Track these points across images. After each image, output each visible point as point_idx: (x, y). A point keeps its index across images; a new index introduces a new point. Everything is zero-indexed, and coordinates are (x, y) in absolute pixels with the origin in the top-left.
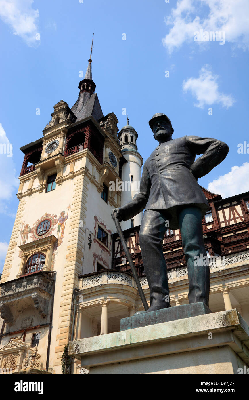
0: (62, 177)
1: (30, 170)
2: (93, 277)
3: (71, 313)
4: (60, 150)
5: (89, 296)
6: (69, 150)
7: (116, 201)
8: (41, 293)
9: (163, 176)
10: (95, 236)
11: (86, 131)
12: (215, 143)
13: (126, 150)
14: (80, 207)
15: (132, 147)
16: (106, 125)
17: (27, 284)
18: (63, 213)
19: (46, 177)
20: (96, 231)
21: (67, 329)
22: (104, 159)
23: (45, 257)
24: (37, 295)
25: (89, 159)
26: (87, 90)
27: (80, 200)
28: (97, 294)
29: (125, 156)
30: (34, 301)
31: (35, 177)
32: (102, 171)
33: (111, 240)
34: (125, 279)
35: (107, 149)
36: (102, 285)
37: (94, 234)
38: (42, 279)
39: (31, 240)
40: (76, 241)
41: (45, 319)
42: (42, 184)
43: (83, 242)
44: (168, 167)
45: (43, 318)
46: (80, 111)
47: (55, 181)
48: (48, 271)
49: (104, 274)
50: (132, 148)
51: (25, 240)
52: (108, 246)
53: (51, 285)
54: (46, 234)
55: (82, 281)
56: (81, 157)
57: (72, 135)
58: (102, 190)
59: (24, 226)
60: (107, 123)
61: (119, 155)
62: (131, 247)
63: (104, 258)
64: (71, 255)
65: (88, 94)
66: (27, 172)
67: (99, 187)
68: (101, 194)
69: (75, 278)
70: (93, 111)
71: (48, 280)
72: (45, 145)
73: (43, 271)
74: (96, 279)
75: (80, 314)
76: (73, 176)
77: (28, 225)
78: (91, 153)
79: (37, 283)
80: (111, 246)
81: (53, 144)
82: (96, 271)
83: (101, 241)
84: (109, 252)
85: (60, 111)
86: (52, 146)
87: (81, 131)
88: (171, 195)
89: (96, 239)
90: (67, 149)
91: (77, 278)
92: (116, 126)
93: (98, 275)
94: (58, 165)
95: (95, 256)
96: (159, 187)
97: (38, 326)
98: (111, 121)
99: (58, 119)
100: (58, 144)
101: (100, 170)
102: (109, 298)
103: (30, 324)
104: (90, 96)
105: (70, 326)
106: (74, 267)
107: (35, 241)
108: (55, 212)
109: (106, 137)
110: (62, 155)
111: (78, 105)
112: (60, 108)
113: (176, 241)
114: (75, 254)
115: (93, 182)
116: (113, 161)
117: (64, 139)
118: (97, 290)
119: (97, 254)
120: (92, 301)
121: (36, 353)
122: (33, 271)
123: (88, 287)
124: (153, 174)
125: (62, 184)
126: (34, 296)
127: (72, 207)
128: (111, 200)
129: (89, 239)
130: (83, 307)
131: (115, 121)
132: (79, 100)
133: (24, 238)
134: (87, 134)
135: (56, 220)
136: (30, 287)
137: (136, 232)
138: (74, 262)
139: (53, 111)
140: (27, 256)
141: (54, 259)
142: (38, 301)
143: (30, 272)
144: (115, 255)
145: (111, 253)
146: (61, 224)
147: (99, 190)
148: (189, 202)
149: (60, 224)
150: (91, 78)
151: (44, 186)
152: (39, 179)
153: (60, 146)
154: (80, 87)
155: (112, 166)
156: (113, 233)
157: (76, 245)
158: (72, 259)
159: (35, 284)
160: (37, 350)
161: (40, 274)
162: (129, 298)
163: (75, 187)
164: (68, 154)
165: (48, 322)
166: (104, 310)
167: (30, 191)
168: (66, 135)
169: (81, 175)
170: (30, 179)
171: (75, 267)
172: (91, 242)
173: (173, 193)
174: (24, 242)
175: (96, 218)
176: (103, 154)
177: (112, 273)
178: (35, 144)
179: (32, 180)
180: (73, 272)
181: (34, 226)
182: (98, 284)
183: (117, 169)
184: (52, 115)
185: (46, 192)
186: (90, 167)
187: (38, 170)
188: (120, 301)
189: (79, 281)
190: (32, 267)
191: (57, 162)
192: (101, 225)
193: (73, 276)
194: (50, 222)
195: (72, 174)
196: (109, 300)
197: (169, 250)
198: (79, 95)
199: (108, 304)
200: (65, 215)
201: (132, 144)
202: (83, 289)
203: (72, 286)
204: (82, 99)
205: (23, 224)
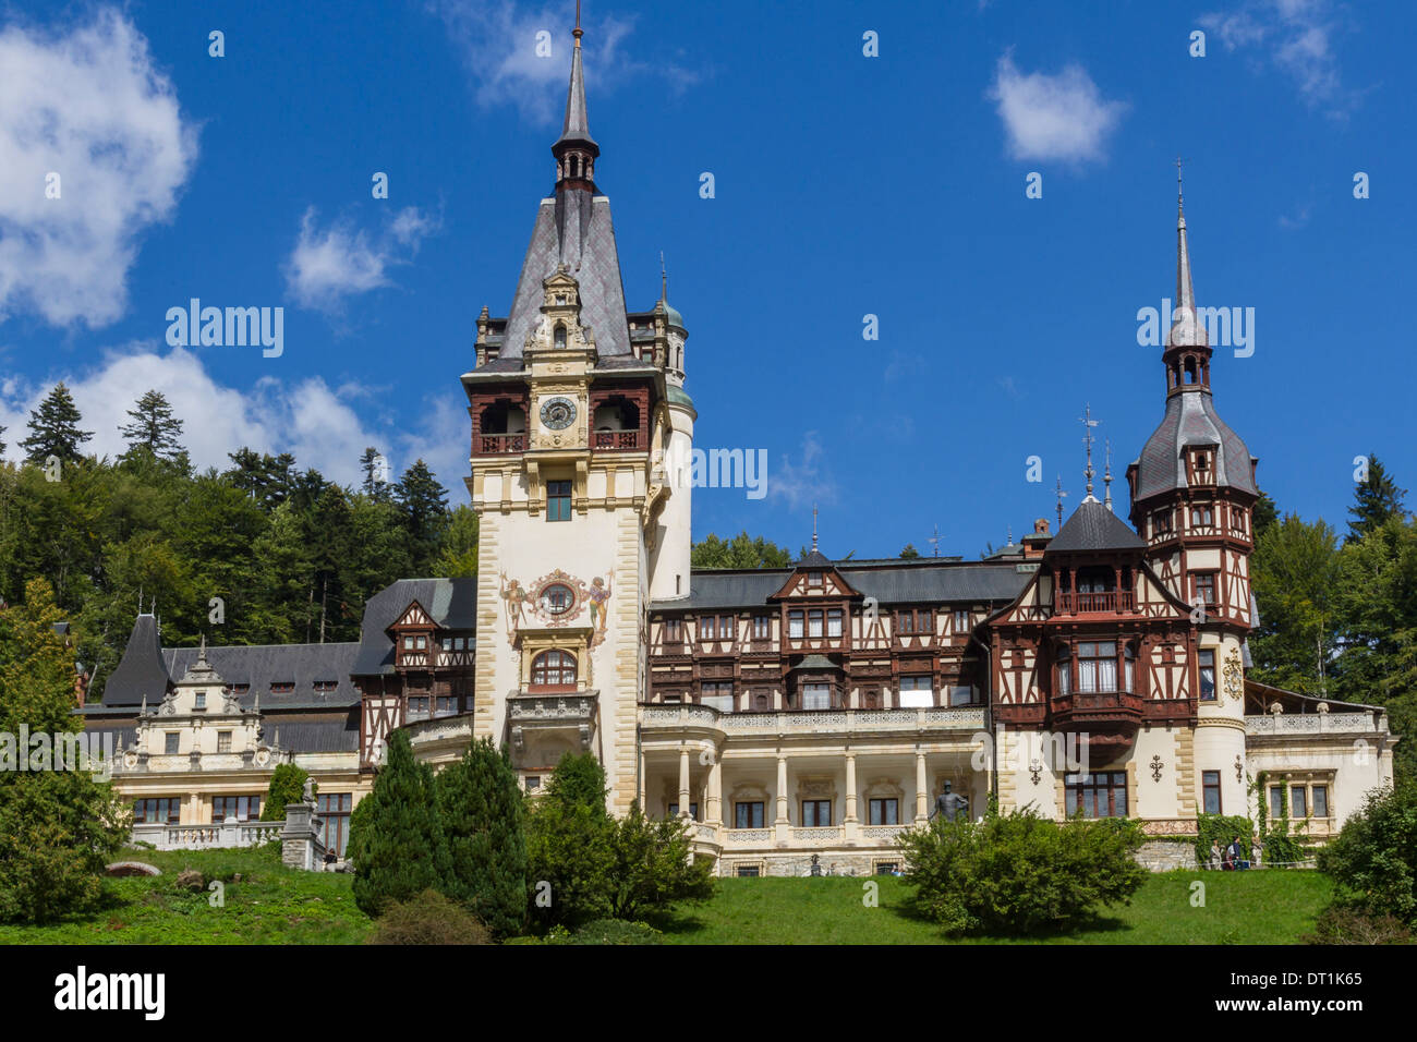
0: (584, 500)
1: (496, 446)
2: (662, 707)
3: (635, 757)
4: (583, 434)
6: (598, 437)
11: (638, 400)
14: (636, 580)
18: (598, 582)
19: (544, 482)
21: (632, 777)
23: (578, 662)
24: (588, 727)
28: (674, 735)
30: (582, 736)
31: (514, 471)
34: (710, 718)
36: (683, 725)
40: (635, 646)
42: (538, 499)
47: (570, 499)
48: (589, 692)
49: (683, 708)
51: (516, 612)
54: (568, 615)
56: (632, 467)
57: (598, 397)
59: (506, 584)
62: (686, 641)
64: (627, 668)
65: (587, 197)
66: (489, 452)
72: (538, 398)
74: (668, 712)
75: (644, 761)
77: (514, 585)
79: (587, 711)
81: (560, 404)
86: (558, 412)
87: (626, 394)
90: (593, 429)
91: (637, 704)
93: (673, 707)
94: (581, 469)
99: (558, 328)
100: (575, 412)
104: (592, 203)
106: (634, 689)
107: (554, 629)
108: (581, 575)
110: (591, 451)
111: (562, 231)
112: (559, 291)
113: (773, 653)
114: (634, 667)
117: (586, 402)
120: (666, 744)
123: (656, 722)
125: (587, 514)
126: (583, 730)
130: (648, 749)
133: (513, 609)
134: (643, 409)
136: (571, 713)
137: (699, 617)
138: (634, 682)
140: (532, 650)
141: (593, 667)
142: (587, 736)
144: (652, 648)
146: (598, 605)
149: (594, 602)
151: (542, 505)
152: (530, 485)
153: (580, 420)
158: (629, 675)
159: (584, 711)
166: (685, 760)
167: (506, 505)
169: (632, 509)
170: (498, 473)
178: (505, 380)
179: (502, 477)
185: (549, 519)
187: (533, 467)
190: (549, 672)
191: (579, 465)
194: (570, 592)
195: (613, 503)
196: (693, 747)
197: (757, 663)
199: (690, 753)
200: (605, 588)
202: (648, 724)
203: (633, 718)
205: (504, 577)
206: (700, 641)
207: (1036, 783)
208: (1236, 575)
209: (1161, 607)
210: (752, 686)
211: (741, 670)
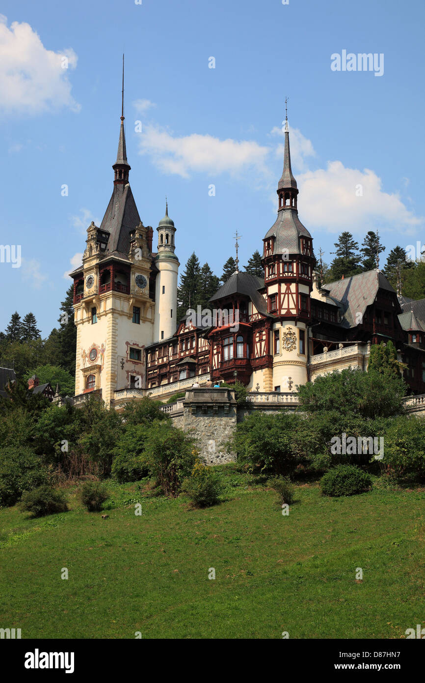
0: (100, 313)
4: (96, 286)
6: (101, 289)
7: (149, 316)
10: (127, 358)
11: (110, 270)
13: (158, 258)
18: (103, 345)
19: (90, 310)
20: (128, 353)
22: (131, 288)
23: (95, 378)
25: (115, 297)
26: (120, 181)
31: (83, 308)
32: (130, 300)
33: (144, 354)
35: (134, 274)
37: (126, 356)
39: (87, 365)
42: (89, 316)
43: (116, 366)
47: (96, 315)
48: (97, 389)
50: (166, 251)
51: (84, 362)
52: (142, 360)
54: (95, 362)
55: (116, 394)
56: (109, 298)
58: (132, 316)
59: (82, 351)
62: (156, 359)
63: (138, 370)
65: (121, 187)
66: (78, 301)
67: (129, 314)
68: (132, 319)
69: (111, 393)
72: (85, 277)
73: (94, 389)
76: (106, 314)
77: (84, 351)
80: (144, 358)
81: (90, 278)
83: (133, 359)
85: (91, 239)
86: (90, 281)
87: (108, 269)
90: (100, 286)
91: (113, 392)
94: (95, 304)
95: (128, 372)
99: (91, 249)
100: (94, 279)
101: (128, 299)
107: (89, 366)
108: (98, 343)
110: (97, 295)
112: (91, 234)
113: (177, 359)
115: (123, 314)
116: (141, 282)
117: (97, 275)
119: (130, 370)
122: (90, 390)
125: (100, 319)
127: (107, 341)
128: (144, 317)
129: (121, 363)
134: (111, 273)
135: (100, 350)
137: (158, 349)
138: (110, 383)
140: (86, 378)
141: (100, 380)
143: (87, 390)
144: (148, 365)
145: (144, 364)
147: (129, 317)
149: (102, 353)
151: (90, 318)
152: (86, 310)
153: (95, 282)
154: (114, 174)
156: (145, 348)
157: (110, 372)
163: (108, 323)
164: (101, 291)
167: (82, 320)
168: (98, 270)
169: (111, 313)
170: (80, 308)
171: (111, 387)
172: (123, 363)
174: (84, 364)
175: (127, 343)
176: (130, 283)
178: (78, 273)
181: (89, 352)
183: (147, 288)
184: (87, 243)
186: (117, 303)
187: (84, 305)
189: (114, 394)
190: (90, 384)
191: (94, 301)
192: (133, 346)
193: (109, 392)
194: (96, 351)
195: (105, 312)
197: (174, 364)
200: (104, 347)
201: (166, 245)
202: (117, 399)
205: (82, 349)
206: (159, 358)
208: (288, 294)
209: (256, 315)
211: (170, 368)
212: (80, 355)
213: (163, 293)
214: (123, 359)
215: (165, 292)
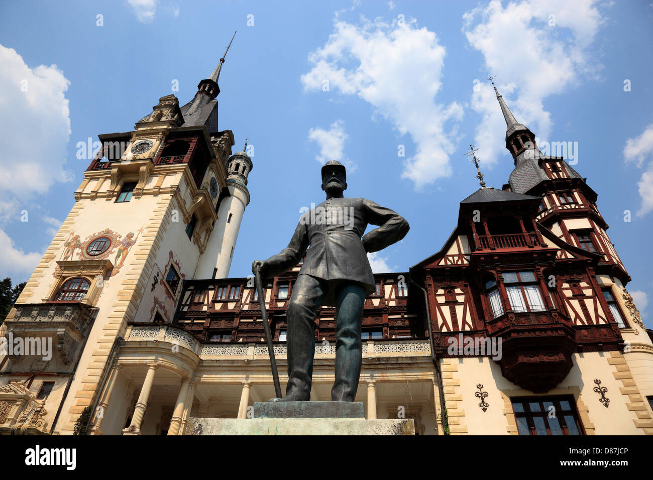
0: (143, 190)
1: (103, 167)
2: (147, 328)
3: (105, 368)
4: (151, 155)
5: (136, 350)
6: (162, 159)
7: (202, 240)
8: (71, 331)
9: (331, 239)
10: (163, 276)
11: (191, 142)
12: (396, 218)
13: (233, 181)
14: (155, 234)
15: (241, 179)
16: (218, 142)
17: (55, 314)
18: (130, 236)
19: (122, 182)
20: (166, 270)
21: (94, 386)
22: (203, 183)
23: (90, 286)
24: (65, 331)
25: (186, 178)
26: (208, 93)
27: (159, 225)
28: (147, 350)
29: (230, 188)
30: (59, 339)
31: (107, 178)
32: (196, 197)
33: (182, 288)
34: (187, 341)
35: (211, 172)
36: (157, 341)
37: (163, 273)
38: (77, 313)
39: (76, 258)
40: (138, 276)
41: (67, 367)
42: (114, 190)
43: (147, 279)
44: (339, 229)
45: (64, 364)
46: (190, 115)
47: (132, 191)
48: (89, 304)
49: (163, 328)
50: (240, 181)
51: (68, 255)
52: (176, 294)
53: (88, 324)
54: (100, 256)
55: (131, 329)
56: (176, 172)
57: (172, 141)
58: (190, 222)
59: (72, 237)
60: (220, 141)
61: (223, 184)
62: (206, 302)
63: (167, 308)
64: (126, 293)
65: (207, 98)
66: (98, 168)
67: (187, 216)
68: (186, 225)
69: (122, 324)
70: (207, 120)
71: (85, 317)
72: (134, 142)
73: (82, 302)
74: (150, 331)
75: (117, 371)
76: (157, 192)
77: (78, 237)
78: (190, 170)
79: (70, 317)
80: (180, 294)
81: (144, 143)
82: (152, 321)
83: (169, 284)
84: (175, 302)
85: (166, 106)
86: (142, 147)
87: (186, 139)
88: (336, 264)
89: (164, 280)
90: (161, 156)
91: (126, 324)
92: (230, 148)
93: (155, 327)
94: (143, 172)
95: (156, 301)
96: (322, 251)
97: (55, 374)
98: (226, 140)
99: (160, 116)
100: (152, 146)
101: (194, 196)
102: (161, 361)
103: (43, 367)
104: (209, 102)
105: (98, 384)
106: (125, 309)
107: (82, 261)
108: (121, 231)
109: (215, 157)
110: (152, 162)
111: (190, 107)
112: (167, 103)
114: (132, 292)
115: (181, 208)
116: (214, 189)
117: (161, 142)
118: (148, 346)
119: (160, 300)
120: (138, 358)
121: (42, 408)
122: (68, 299)
123: (137, 339)
124: (317, 232)
125: (140, 198)
126: (60, 333)
127: (145, 231)
128: (197, 237)
129: (154, 278)
130: (123, 363)
131: (230, 141)
132: (193, 101)
133: (68, 253)
134: (192, 146)
135: (119, 241)
136: (57, 319)
137: (217, 286)
138: (127, 303)
139: (157, 103)
140: (64, 278)
141: (101, 291)
142: (63, 341)
143: (62, 299)
144: (182, 307)
145: (177, 303)
146: (124, 249)
147: (186, 220)
148: (357, 279)
149: (122, 248)
150: (217, 80)
151: (115, 194)
152: (111, 183)
153: (153, 149)
154: (199, 87)
155: (210, 195)
156: (187, 279)
157: (136, 282)
158: (125, 298)
159: (67, 317)
160: (44, 404)
161: (77, 306)
162: (186, 366)
163: (156, 207)
164: (160, 162)
165: (70, 371)
166: (150, 374)
167: (94, 194)
168: (164, 138)
169: (170, 194)
170: (99, 178)
171: (127, 310)
172: (156, 282)
173: (339, 263)
174: (66, 258)
175: (171, 254)
176: (204, 176)
177: (174, 329)
178: (121, 136)
179: (101, 181)
180: (123, 314)
181: (86, 241)
182: (151, 339)
183: (215, 201)
184: (154, 108)
185: (116, 201)
186: (183, 188)
187: (115, 170)
188: (175, 367)
189: (126, 329)
190: (68, 293)
191: (143, 168)
192: (174, 265)
193: (121, 320)
194: (109, 242)
195: (157, 190)
196: (160, 362)
197: (251, 318)
198: (196, 96)
199: (157, 367)
200: (133, 239)
201: (242, 176)
202: (130, 340)
203: (116, 332)
204: (197, 102)
205: (72, 234)
206: (214, 302)
207: (484, 410)
210: (245, 335)
211: (240, 322)
212: (63, 242)
213: (229, 222)
214: (158, 274)
215: (230, 222)
